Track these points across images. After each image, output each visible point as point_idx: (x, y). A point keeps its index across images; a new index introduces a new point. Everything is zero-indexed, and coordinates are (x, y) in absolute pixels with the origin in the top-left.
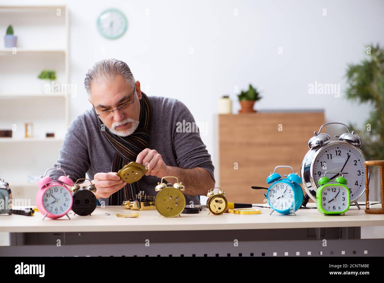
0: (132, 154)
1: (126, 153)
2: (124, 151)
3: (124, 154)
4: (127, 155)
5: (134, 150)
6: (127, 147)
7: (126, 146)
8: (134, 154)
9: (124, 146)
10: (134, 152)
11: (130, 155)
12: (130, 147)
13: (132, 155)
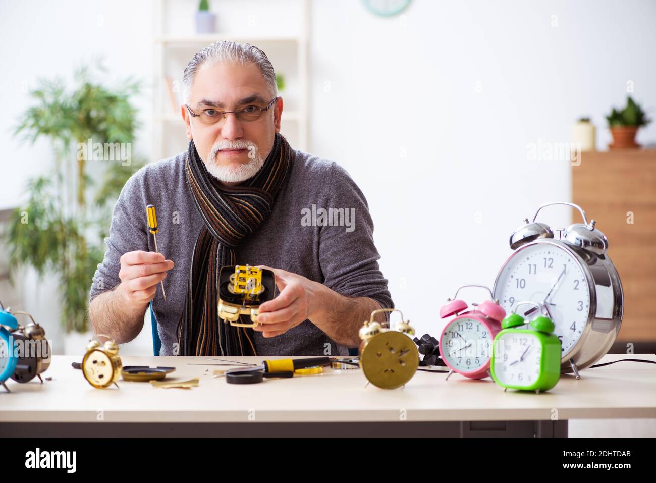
0: (229, 229)
1: (219, 227)
2: (217, 221)
3: (215, 227)
4: (220, 230)
5: (235, 223)
6: (222, 215)
7: (220, 213)
8: (232, 231)
9: (217, 212)
10: (232, 227)
11: (225, 230)
12: (228, 215)
13: (227, 232)
